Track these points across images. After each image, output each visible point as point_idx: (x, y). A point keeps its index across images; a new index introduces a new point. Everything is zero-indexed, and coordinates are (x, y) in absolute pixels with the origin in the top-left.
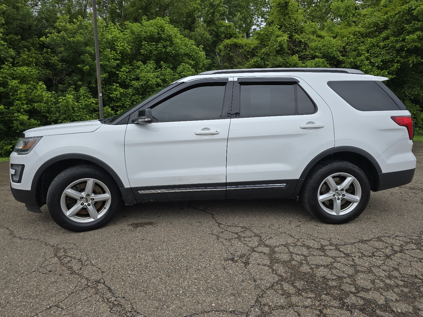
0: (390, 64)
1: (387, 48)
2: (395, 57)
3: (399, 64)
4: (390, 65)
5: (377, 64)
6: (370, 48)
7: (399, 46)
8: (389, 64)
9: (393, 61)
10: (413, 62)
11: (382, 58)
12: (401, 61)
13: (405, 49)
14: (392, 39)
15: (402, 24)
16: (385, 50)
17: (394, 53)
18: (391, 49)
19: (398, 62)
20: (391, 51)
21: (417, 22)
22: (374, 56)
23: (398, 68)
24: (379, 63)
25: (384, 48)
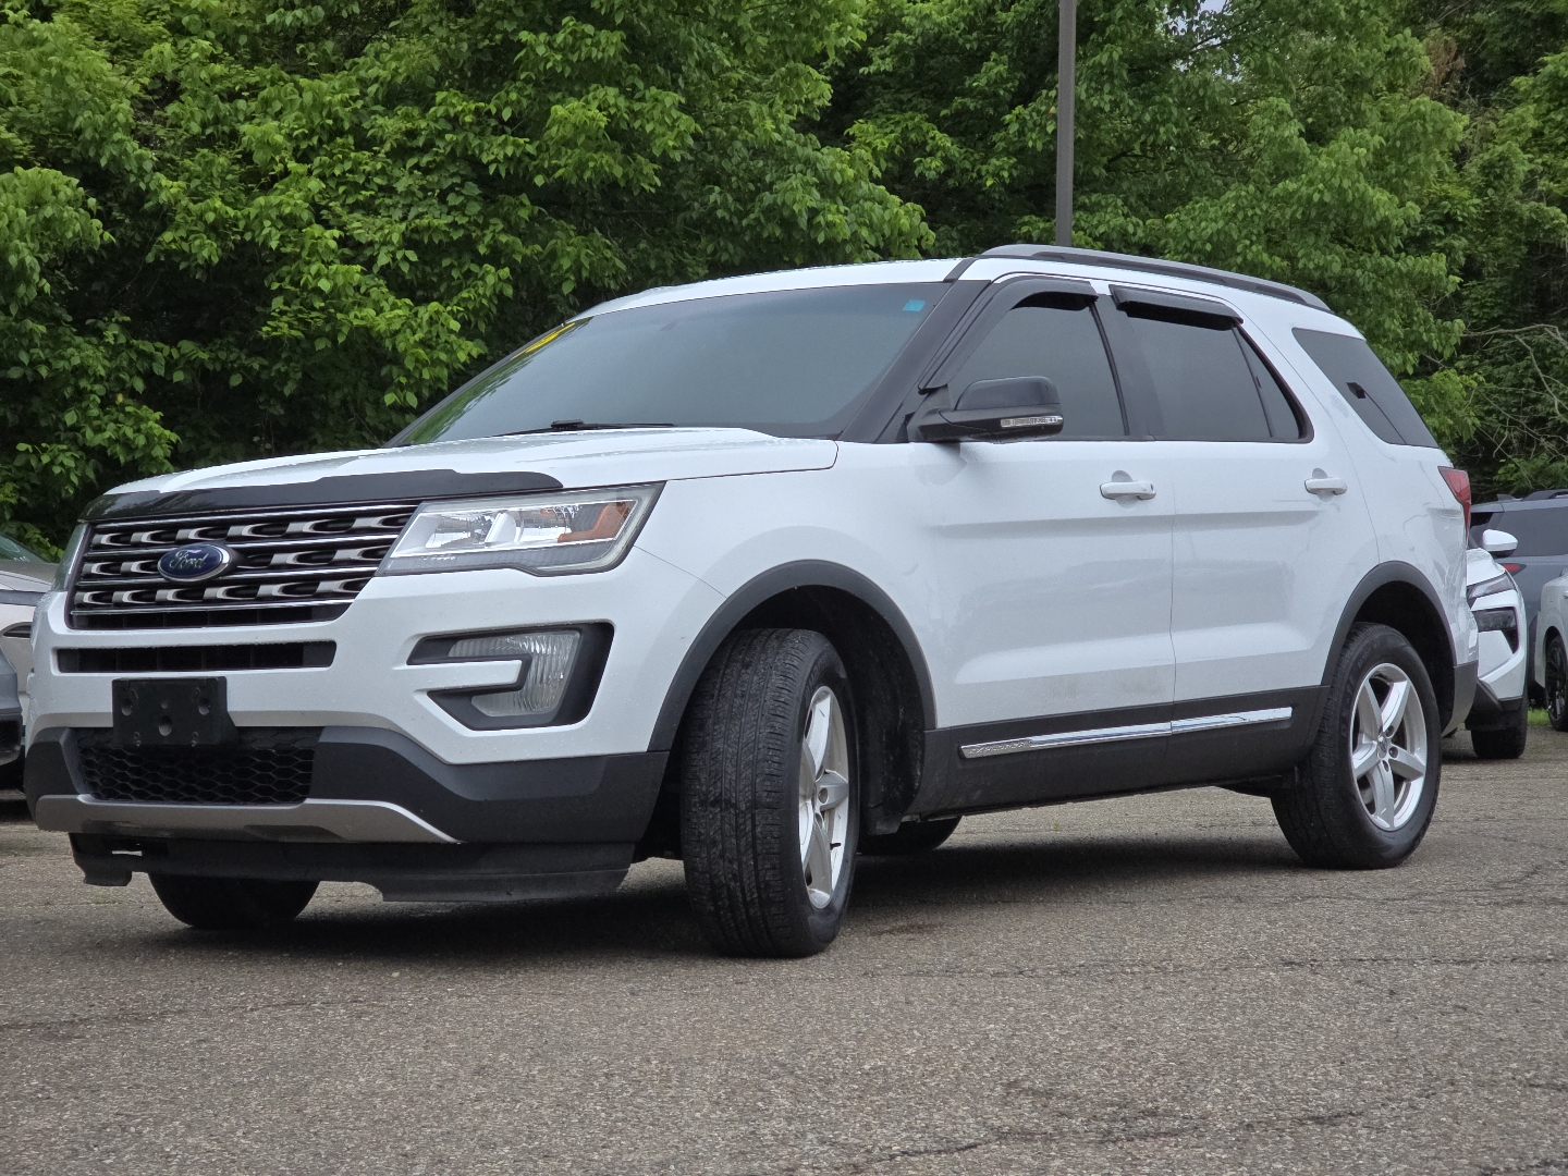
0: (451, 266)
1: (425, 160)
2: (476, 223)
3: (505, 273)
4: (455, 274)
5: (383, 260)
6: (315, 140)
7: (501, 157)
8: (446, 262)
9: (468, 244)
10: (577, 267)
11: (404, 219)
12: (514, 252)
13: (539, 180)
14: (452, 101)
15: (502, 18)
16: (417, 166)
17: (468, 198)
18: (453, 169)
19: (496, 256)
20: (454, 185)
21: (589, 29)
22: (350, 201)
23: (500, 296)
24: (394, 253)
25: (400, 153)
